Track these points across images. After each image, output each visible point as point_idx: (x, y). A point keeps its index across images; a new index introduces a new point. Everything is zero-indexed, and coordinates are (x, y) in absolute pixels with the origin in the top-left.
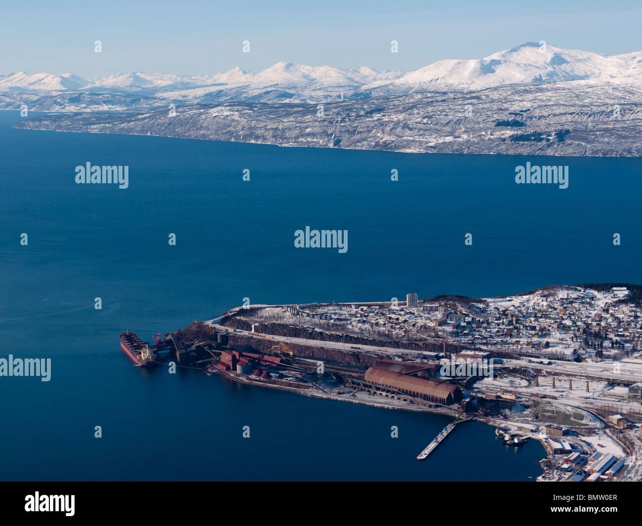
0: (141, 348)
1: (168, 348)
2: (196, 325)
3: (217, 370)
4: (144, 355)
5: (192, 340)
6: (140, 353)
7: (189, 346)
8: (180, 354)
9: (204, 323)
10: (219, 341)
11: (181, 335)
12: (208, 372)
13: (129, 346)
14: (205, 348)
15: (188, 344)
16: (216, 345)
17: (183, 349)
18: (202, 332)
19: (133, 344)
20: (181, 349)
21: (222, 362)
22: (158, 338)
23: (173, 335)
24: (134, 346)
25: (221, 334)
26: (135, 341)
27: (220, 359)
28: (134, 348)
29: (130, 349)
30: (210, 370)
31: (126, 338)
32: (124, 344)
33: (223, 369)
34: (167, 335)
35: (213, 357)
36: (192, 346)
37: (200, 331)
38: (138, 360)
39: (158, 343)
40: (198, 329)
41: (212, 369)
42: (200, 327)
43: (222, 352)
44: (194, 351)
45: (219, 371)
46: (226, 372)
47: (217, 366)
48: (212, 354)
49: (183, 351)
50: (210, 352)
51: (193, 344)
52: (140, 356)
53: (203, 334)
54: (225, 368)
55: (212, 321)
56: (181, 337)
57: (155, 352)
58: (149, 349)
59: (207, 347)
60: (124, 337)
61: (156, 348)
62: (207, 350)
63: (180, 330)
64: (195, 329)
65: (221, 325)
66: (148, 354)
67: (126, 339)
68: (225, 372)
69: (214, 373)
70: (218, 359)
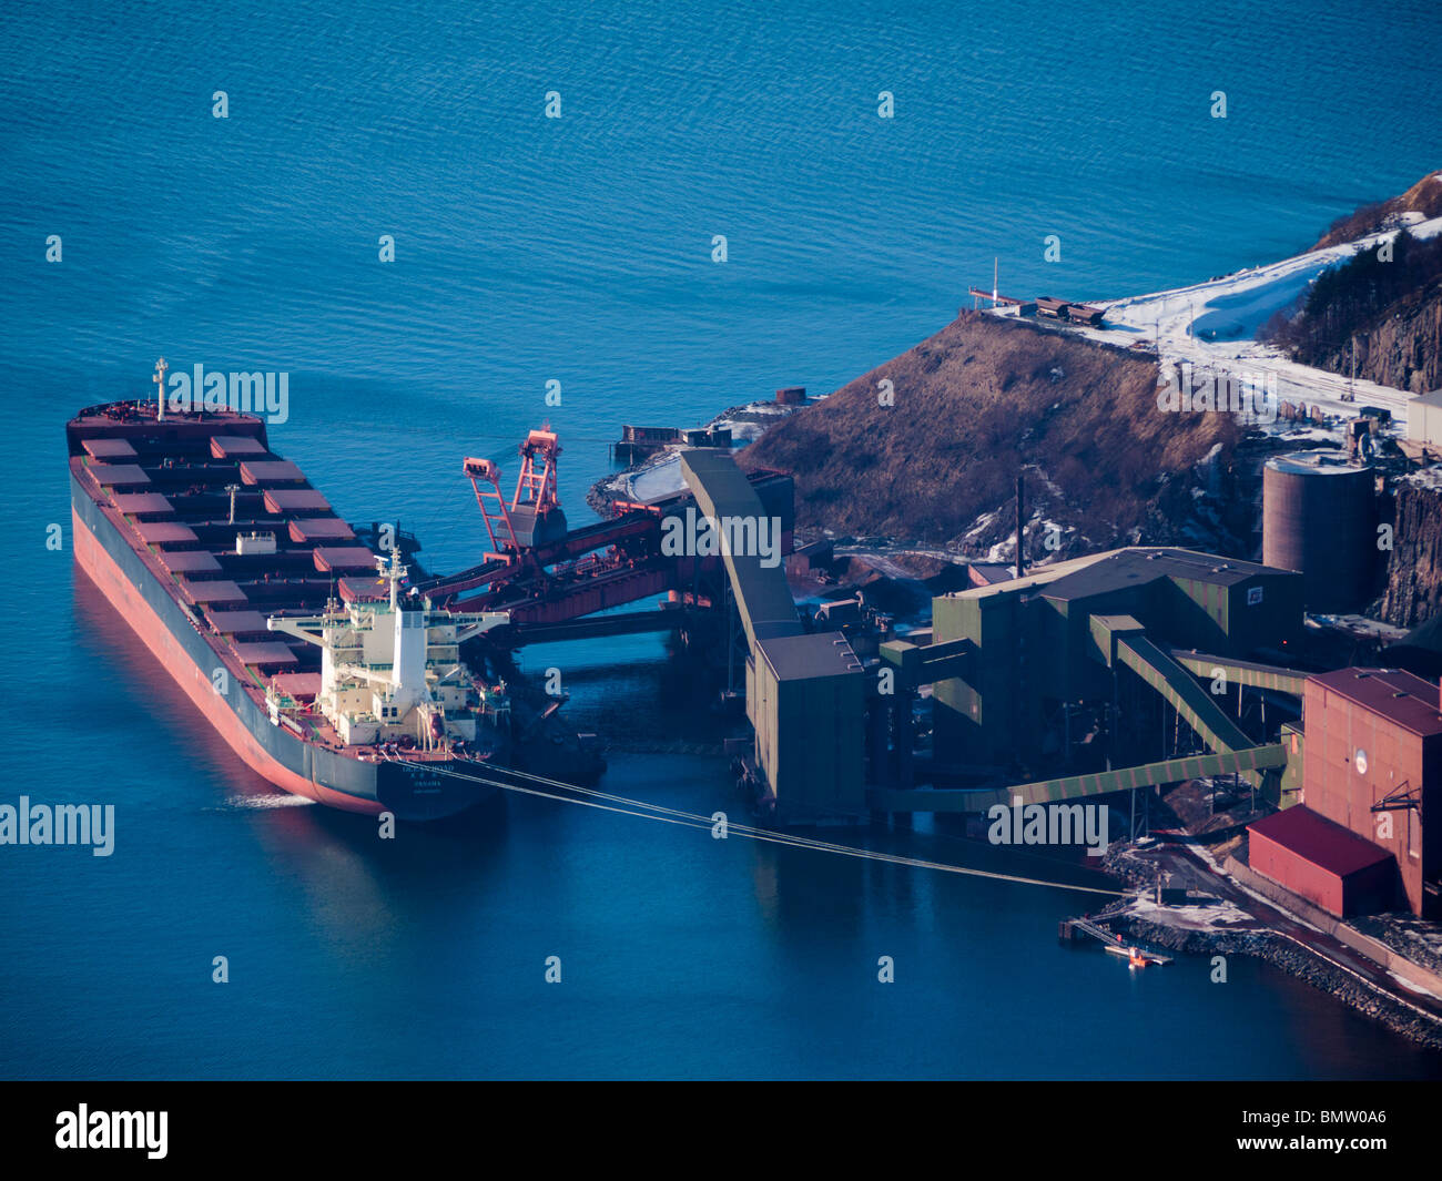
0: (313, 596)
1: (652, 604)
2: (1001, 346)
3: (1230, 913)
4: (345, 685)
5: (946, 527)
6: (309, 661)
7: (905, 601)
8: (784, 688)
9: (1097, 321)
10: (1273, 553)
11: (816, 451)
12: (1125, 928)
13: (164, 563)
14: (1102, 628)
15: (893, 571)
16: (1237, 594)
17: (826, 625)
18: (1070, 430)
19: (217, 540)
20: (810, 625)
21: (1301, 810)
22: (531, 476)
23: (710, 448)
24: (236, 569)
25: (1310, 463)
26: (251, 507)
27: (1274, 774)
28: (229, 591)
29: (190, 594)
30: (1145, 905)
31: (144, 458)
32: (110, 533)
33: (1310, 902)
34: (637, 451)
35: (1195, 743)
36: (940, 602)
37: (1043, 422)
38: (281, 743)
39: (527, 538)
40: (1023, 398)
41: (1173, 897)
42: (1042, 373)
43: (1308, 689)
44: (960, 661)
45: (1264, 915)
46: (1348, 934)
47: (1243, 856)
48: (1179, 704)
49: (830, 656)
50: (1156, 679)
51: (955, 579)
52: (308, 699)
53: (1086, 454)
54: (1330, 887)
55: (1193, 301)
56: (817, 480)
57: (483, 656)
58: (410, 605)
59: (1129, 623)
60: (121, 447)
61: (492, 603)
62: (1128, 656)
63: (796, 396)
64: (988, 391)
65: (1313, 355)
66: (395, 678)
67: (137, 474)
68: (1330, 941)
69: (1195, 949)
70: (1251, 779)
